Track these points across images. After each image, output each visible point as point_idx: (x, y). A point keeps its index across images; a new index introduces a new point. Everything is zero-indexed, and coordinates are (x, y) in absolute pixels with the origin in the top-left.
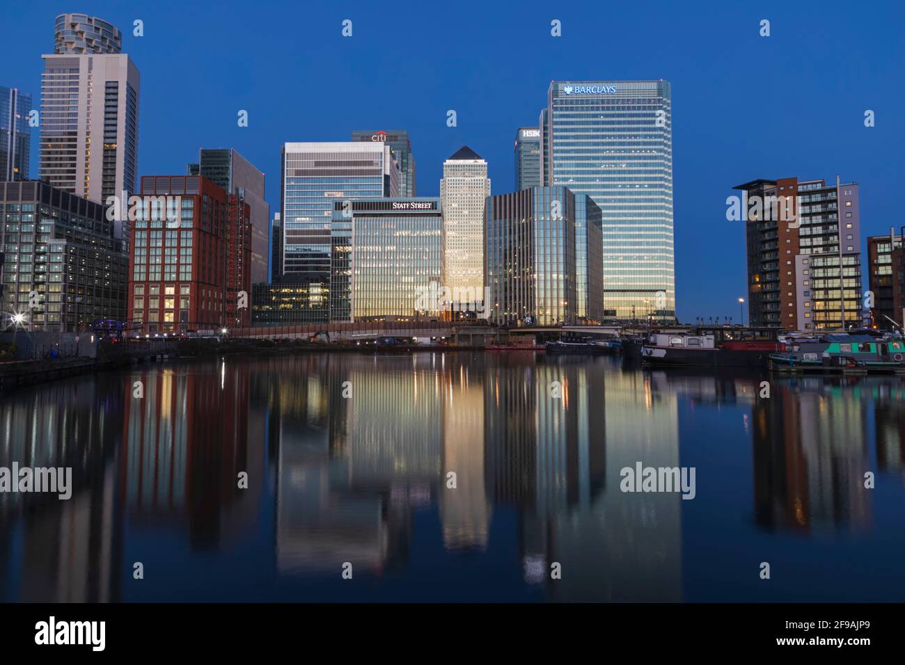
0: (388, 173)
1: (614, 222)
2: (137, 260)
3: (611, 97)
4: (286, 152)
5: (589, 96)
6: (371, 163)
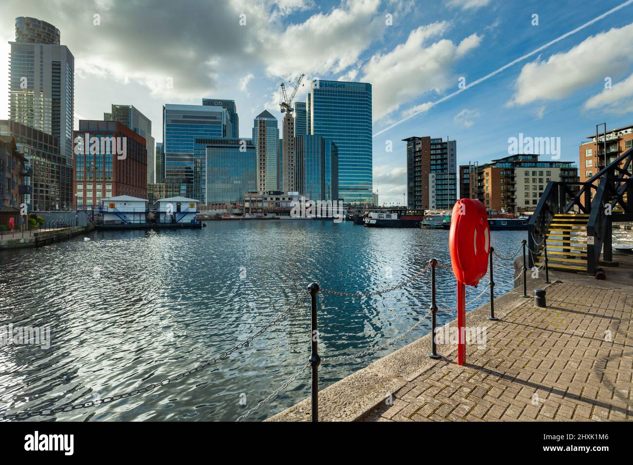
0: (225, 124)
1: (344, 154)
2: (78, 170)
3: (343, 90)
4: (166, 109)
5: (332, 89)
6: (215, 118)
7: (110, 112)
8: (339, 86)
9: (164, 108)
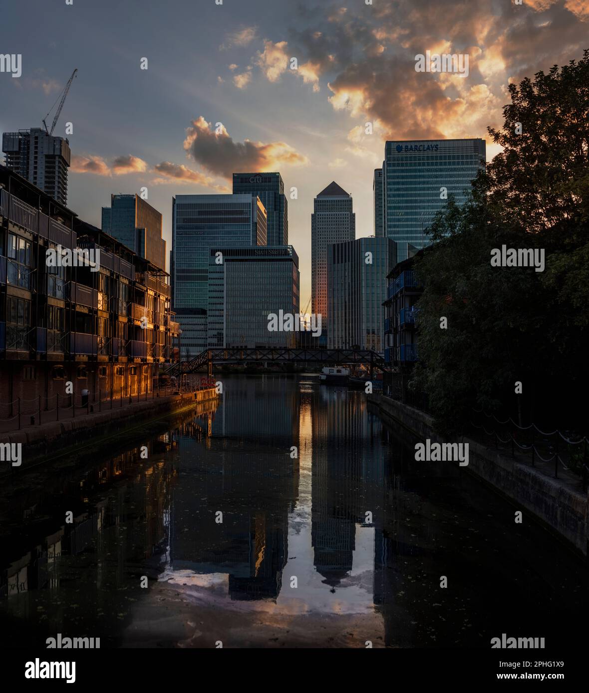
3: (434, 154)
4: (176, 202)
5: (417, 154)
6: (241, 213)
7: (109, 206)
8: (428, 148)
9: (174, 200)
